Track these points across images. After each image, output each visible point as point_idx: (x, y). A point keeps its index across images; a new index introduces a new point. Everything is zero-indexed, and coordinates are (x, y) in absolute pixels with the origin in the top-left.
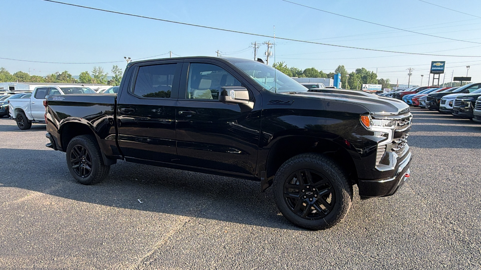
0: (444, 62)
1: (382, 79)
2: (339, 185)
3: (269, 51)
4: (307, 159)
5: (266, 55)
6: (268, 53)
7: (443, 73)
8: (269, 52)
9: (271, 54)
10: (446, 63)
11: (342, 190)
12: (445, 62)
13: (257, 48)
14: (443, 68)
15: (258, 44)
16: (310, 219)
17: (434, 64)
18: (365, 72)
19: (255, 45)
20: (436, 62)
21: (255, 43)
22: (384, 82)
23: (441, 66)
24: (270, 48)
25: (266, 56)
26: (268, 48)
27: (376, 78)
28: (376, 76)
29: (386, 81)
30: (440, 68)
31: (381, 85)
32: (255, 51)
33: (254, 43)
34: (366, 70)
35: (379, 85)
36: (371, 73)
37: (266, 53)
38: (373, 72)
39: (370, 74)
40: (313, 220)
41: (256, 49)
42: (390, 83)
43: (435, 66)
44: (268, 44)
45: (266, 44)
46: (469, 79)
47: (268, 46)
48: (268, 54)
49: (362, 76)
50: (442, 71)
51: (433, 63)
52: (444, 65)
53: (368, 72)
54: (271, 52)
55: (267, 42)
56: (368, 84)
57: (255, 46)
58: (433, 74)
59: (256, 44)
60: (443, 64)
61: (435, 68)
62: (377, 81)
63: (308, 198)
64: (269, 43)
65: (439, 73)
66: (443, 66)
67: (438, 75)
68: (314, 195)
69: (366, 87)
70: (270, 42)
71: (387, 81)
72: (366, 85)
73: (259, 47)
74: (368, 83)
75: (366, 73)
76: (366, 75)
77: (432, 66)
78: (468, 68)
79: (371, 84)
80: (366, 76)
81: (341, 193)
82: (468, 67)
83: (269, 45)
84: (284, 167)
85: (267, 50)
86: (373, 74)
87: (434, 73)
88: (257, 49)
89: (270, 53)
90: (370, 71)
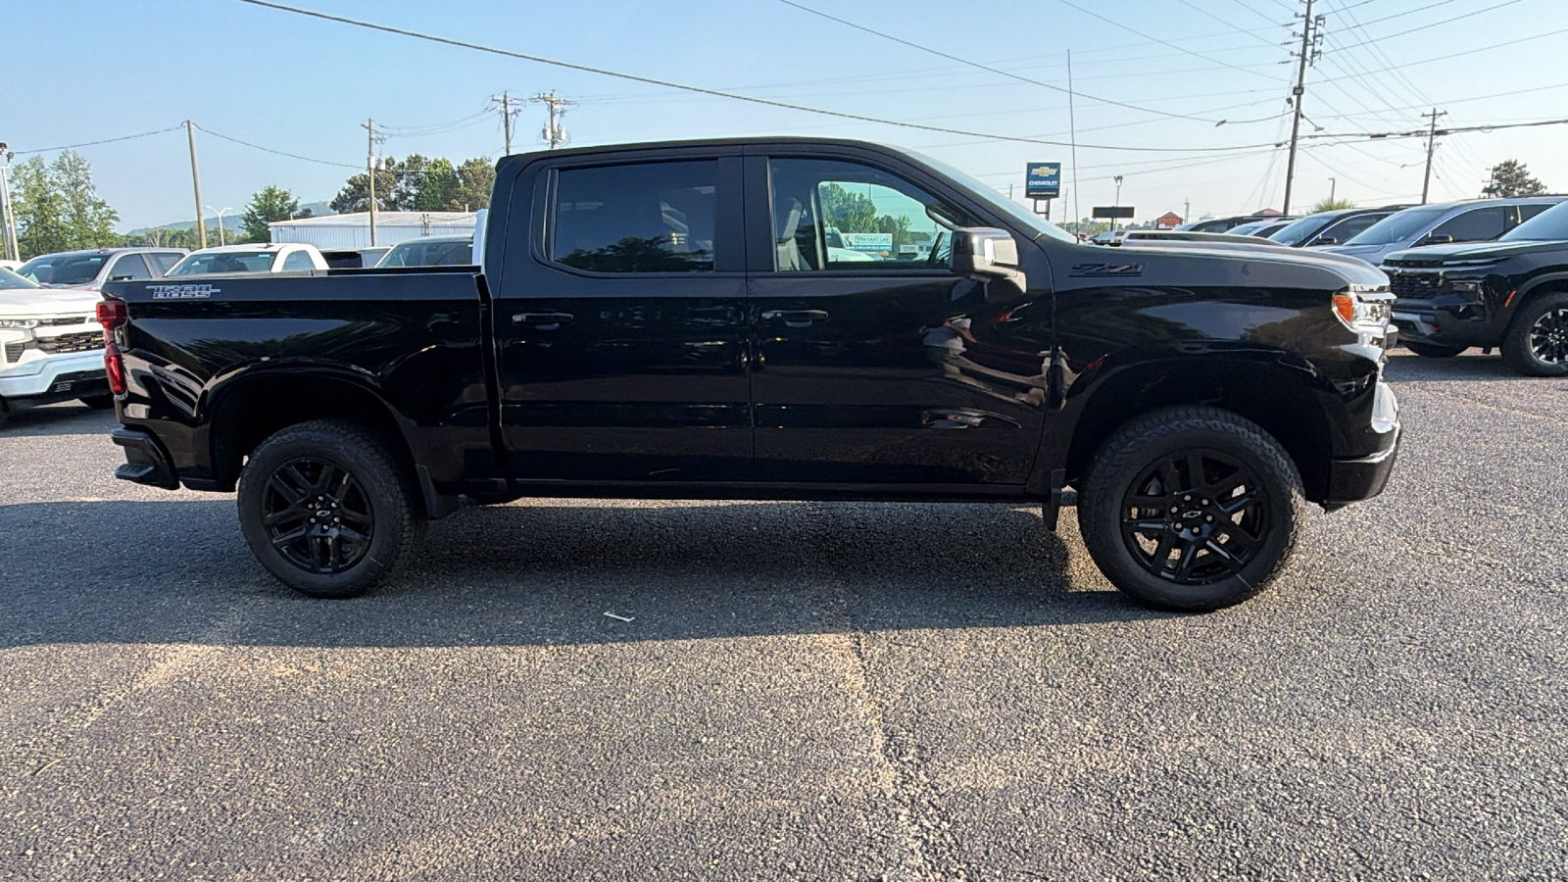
0: (1056, 166)
1: (889, 218)
2: (1284, 479)
3: (555, 127)
4: (1193, 422)
5: (545, 137)
6: (553, 132)
7: (1057, 196)
8: (556, 130)
9: (564, 136)
10: (1062, 167)
11: (1290, 491)
12: (1059, 164)
13: (512, 114)
14: (1056, 182)
15: (514, 102)
16: (1200, 583)
17: (1034, 170)
18: (841, 195)
19: (505, 102)
20: (1038, 165)
21: (505, 97)
22: (895, 225)
23: (1050, 178)
24: (557, 117)
25: (546, 141)
26: (552, 115)
27: (872, 213)
28: (873, 210)
29: (900, 223)
30: (1049, 183)
31: (891, 235)
32: (507, 125)
33: (502, 98)
34: (841, 190)
35: (884, 235)
36: (857, 200)
37: (544, 131)
38: (861, 196)
39: (854, 202)
40: (1207, 583)
41: (509, 116)
42: (910, 229)
43: (1037, 178)
44: (552, 102)
45: (543, 102)
46: (1128, 212)
47: (552, 107)
48: (553, 137)
49: (835, 206)
50: (1054, 192)
51: (1031, 166)
52: (1058, 173)
53: (850, 195)
54: (564, 130)
55: (548, 95)
56: (852, 232)
57: (505, 107)
58: (1032, 200)
59: (508, 99)
60: (1056, 170)
61: (1036, 183)
62: (876, 226)
63: (1187, 528)
64: (553, 99)
65: (1048, 197)
66: (1057, 177)
67: (1044, 202)
68: (1204, 516)
69: (850, 243)
70: (555, 95)
71: (901, 225)
72: (850, 235)
73: (519, 110)
74: (851, 229)
75: (844, 201)
76: (845, 207)
77: (1030, 177)
78: (1119, 181)
79: (860, 232)
80: (843, 209)
81: (1290, 500)
82: (1120, 178)
83: (555, 107)
84: (1124, 450)
85: (549, 123)
86: (864, 201)
87: (1036, 198)
88: (514, 116)
89: (560, 132)
90: (854, 195)
